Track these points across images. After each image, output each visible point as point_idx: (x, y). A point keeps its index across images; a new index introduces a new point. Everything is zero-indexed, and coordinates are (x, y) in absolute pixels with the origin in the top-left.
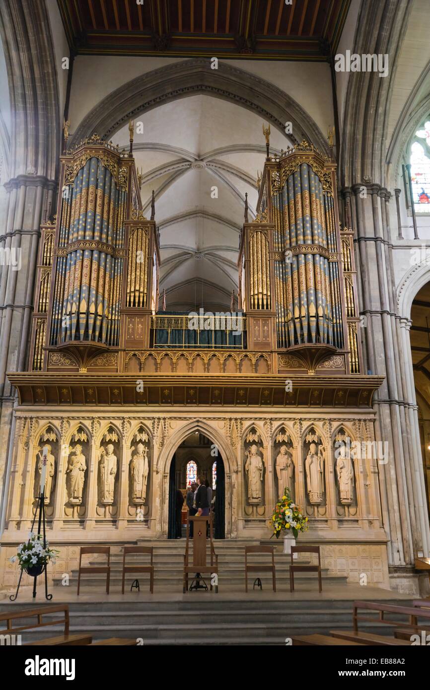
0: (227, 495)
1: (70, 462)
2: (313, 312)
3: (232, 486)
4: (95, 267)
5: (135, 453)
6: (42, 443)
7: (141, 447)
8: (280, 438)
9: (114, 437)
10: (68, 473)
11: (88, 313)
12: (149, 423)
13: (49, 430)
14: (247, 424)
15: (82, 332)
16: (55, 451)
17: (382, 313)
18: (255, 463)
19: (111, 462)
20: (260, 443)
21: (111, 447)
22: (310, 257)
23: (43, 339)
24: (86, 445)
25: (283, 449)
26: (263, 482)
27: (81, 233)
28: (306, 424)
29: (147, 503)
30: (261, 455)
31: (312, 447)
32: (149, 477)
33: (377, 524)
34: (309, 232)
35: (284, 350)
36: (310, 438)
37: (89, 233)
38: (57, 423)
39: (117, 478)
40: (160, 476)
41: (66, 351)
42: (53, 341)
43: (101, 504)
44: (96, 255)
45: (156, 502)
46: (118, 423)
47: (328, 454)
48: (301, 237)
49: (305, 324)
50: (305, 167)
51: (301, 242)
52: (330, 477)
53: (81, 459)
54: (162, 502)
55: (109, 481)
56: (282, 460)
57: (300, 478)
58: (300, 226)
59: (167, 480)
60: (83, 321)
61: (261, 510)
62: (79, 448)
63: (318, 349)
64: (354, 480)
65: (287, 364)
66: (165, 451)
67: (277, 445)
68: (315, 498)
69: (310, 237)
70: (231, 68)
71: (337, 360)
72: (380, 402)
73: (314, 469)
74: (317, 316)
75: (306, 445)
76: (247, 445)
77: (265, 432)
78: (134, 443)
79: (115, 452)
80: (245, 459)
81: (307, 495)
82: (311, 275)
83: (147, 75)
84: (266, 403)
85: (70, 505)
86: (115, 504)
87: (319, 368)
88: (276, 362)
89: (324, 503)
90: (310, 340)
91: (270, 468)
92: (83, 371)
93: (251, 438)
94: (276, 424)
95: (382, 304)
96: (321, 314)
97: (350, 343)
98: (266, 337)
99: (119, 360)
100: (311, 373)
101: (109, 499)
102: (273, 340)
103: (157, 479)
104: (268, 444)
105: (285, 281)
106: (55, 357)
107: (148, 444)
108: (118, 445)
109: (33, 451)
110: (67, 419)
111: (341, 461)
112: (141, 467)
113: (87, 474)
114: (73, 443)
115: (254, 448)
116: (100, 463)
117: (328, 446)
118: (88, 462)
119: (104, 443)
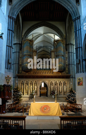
1: (26, 86)
2: (61, 65)
3: (49, 90)
5: (35, 85)
6: (21, 84)
7: (36, 84)
8: (56, 83)
9: (32, 83)
10: (26, 88)
12: (37, 81)
13: (22, 82)
14: (51, 81)
16: (24, 85)
17: (72, 64)
18: (52, 87)
19: (31, 86)
20: (53, 84)
21: (31, 84)
22: (61, 56)
23: (21, 69)
24: (28, 84)
25: (56, 85)
26: (53, 89)
27: (26, 53)
28: (60, 81)
30: (53, 85)
32: (37, 89)
36: (60, 83)
38: (23, 81)
41: (24, 71)
43: (30, 92)
44: (28, 57)
45: (38, 92)
46: (32, 81)
47: (63, 85)
50: (60, 42)
52: (63, 88)
55: (31, 89)
56: (56, 86)
57: (58, 89)
58: (59, 52)
62: (27, 85)
63: (61, 71)
64: (66, 89)
65: (57, 73)
67: (55, 84)
68: (61, 91)
69: (61, 53)
70: (48, 23)
71: (65, 72)
72: (71, 78)
73: (61, 88)
74: (61, 66)
75: (60, 84)
76: (51, 84)
77: (53, 82)
78: (35, 84)
80: (51, 86)
81: (59, 91)
82: (61, 59)
83: (35, 24)
84: (54, 78)
85: (26, 92)
87: (62, 73)
89: (62, 92)
91: (54, 87)
92: (27, 74)
93: (51, 83)
94: (55, 81)
95: (72, 63)
97: (67, 69)
99: (32, 72)
100: (60, 74)
103: (38, 89)
104: (54, 84)
107: (37, 84)
108: (32, 84)
109: (20, 85)
110: (25, 81)
111: (64, 86)
112: (36, 87)
113: (28, 88)
114: (26, 84)
115: (52, 85)
116: (30, 86)
117: (63, 84)
118: (28, 86)
119: (30, 84)
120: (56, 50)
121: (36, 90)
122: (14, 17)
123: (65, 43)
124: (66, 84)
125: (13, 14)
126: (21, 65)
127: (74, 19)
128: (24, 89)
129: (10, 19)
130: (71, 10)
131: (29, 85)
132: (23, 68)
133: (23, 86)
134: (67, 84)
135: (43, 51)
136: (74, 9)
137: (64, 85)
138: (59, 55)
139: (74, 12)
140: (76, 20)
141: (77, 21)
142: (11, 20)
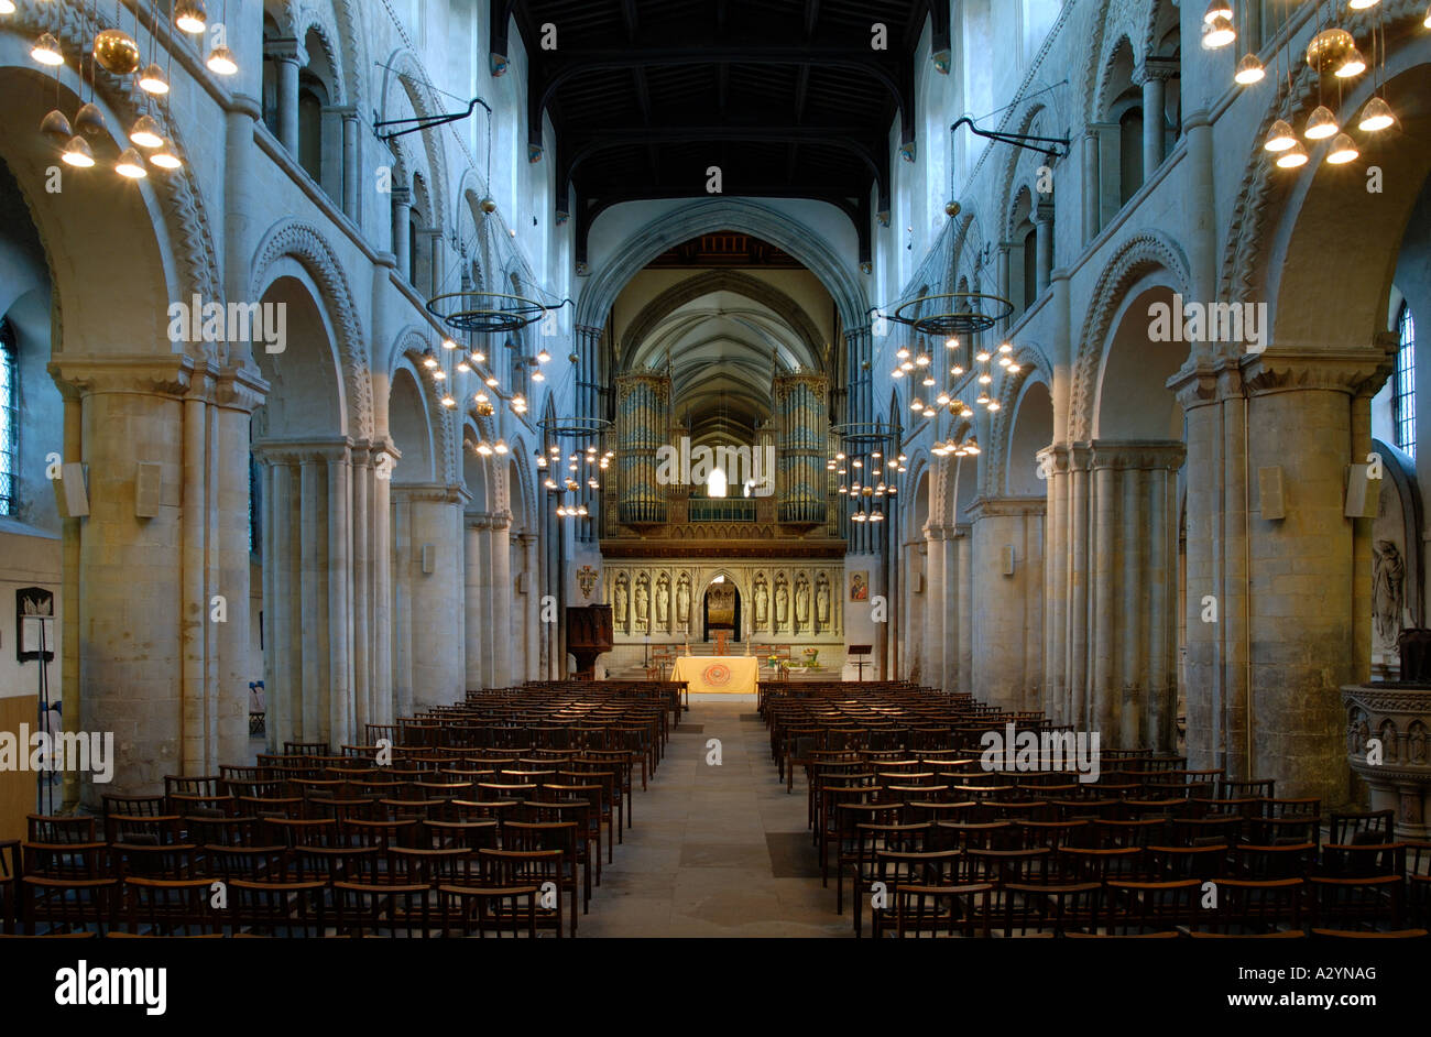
0: (742, 616)
1: (637, 595)
2: (802, 499)
3: (745, 611)
4: (648, 468)
5: (680, 590)
6: (617, 583)
7: (684, 586)
8: (779, 580)
9: (665, 580)
10: (637, 602)
11: (645, 502)
12: (688, 571)
13: (622, 575)
14: (756, 571)
15: (642, 514)
16: (627, 587)
18: (761, 597)
19: (664, 595)
21: (664, 586)
22: (803, 458)
23: (613, 515)
24: (647, 586)
25: (781, 587)
26: (766, 609)
27: (637, 443)
28: (797, 571)
29: (689, 621)
30: (766, 591)
31: (801, 585)
33: (840, 633)
34: (803, 438)
35: (782, 523)
36: (800, 580)
37: (642, 443)
38: (626, 570)
39: (669, 605)
40: (697, 605)
41: (632, 527)
42: (621, 519)
43: (659, 621)
44: (648, 460)
45: (696, 620)
46: (667, 571)
47: (812, 590)
48: (797, 443)
49: (797, 507)
50: (802, 386)
51: (797, 447)
53: (644, 594)
54: (699, 620)
55: (664, 607)
56: (780, 594)
58: (797, 434)
59: (702, 607)
60: (643, 508)
61: (765, 625)
62: (642, 587)
63: (805, 525)
64: (828, 606)
65: (785, 533)
66: (700, 589)
68: (801, 618)
69: (803, 443)
70: (746, 276)
71: (820, 529)
73: (801, 599)
74: (805, 501)
76: (756, 585)
78: (679, 583)
79: (666, 589)
81: (796, 616)
82: (803, 471)
83: (677, 286)
84: (770, 557)
85: (638, 621)
86: (669, 621)
87: (807, 535)
88: (778, 532)
89: (806, 621)
90: (800, 519)
92: (644, 539)
96: (808, 499)
97: (833, 515)
98: (770, 514)
99: (667, 532)
100: (801, 539)
101: (664, 618)
102: (775, 516)
105: (785, 473)
106: (624, 529)
107: (688, 584)
108: (668, 585)
109: (612, 588)
110: (635, 569)
111: (819, 595)
112: (685, 598)
113: (649, 603)
114: (638, 583)
115: (761, 586)
116: (657, 595)
117: (812, 585)
118: (649, 596)
119: (658, 583)
120: (781, 426)
121: (684, 611)
122: (598, 326)
123: (826, 389)
124: (827, 583)
125: (592, 312)
126: (612, 496)
127: (848, 332)
128: (628, 605)
129: (581, 337)
130: (838, 290)
131: (654, 589)
132: (622, 511)
133: (624, 593)
134: (832, 584)
135: (719, 380)
136: (852, 287)
137: (817, 591)
138: (794, 450)
139: (848, 299)
140: (856, 335)
141: (859, 340)
142: (588, 340)
